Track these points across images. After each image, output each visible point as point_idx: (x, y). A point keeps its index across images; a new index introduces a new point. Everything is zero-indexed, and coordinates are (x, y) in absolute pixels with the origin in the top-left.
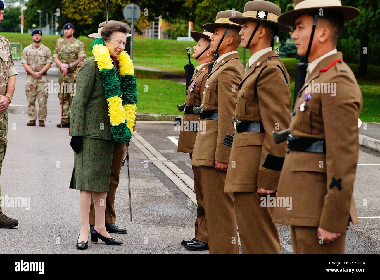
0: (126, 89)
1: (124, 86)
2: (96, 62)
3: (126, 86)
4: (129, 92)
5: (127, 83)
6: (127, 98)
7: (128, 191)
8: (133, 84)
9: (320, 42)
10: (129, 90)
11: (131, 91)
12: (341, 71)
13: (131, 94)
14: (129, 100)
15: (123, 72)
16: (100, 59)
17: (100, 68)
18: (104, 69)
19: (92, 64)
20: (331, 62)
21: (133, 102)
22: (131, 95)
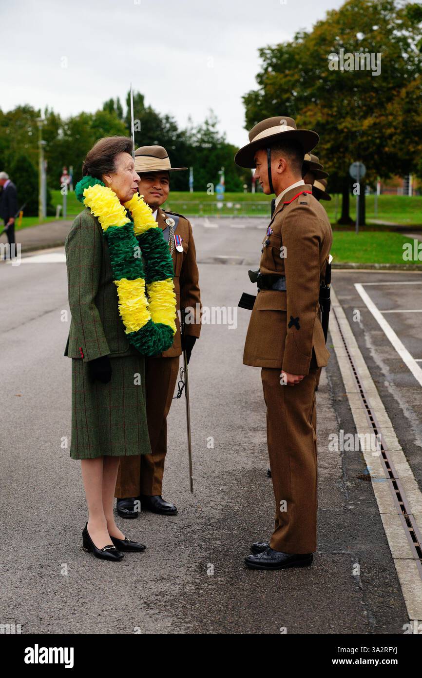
0: (151, 256)
1: (149, 250)
2: (97, 217)
3: (153, 250)
4: (158, 258)
5: (153, 244)
6: (156, 270)
7: (187, 432)
8: (162, 243)
9: (279, 174)
10: (158, 255)
11: (161, 256)
12: (301, 203)
13: (161, 261)
14: (161, 272)
15: (141, 226)
16: (105, 210)
17: (105, 227)
18: (110, 227)
19: (91, 222)
20: (295, 193)
21: (168, 275)
22: (164, 263)
